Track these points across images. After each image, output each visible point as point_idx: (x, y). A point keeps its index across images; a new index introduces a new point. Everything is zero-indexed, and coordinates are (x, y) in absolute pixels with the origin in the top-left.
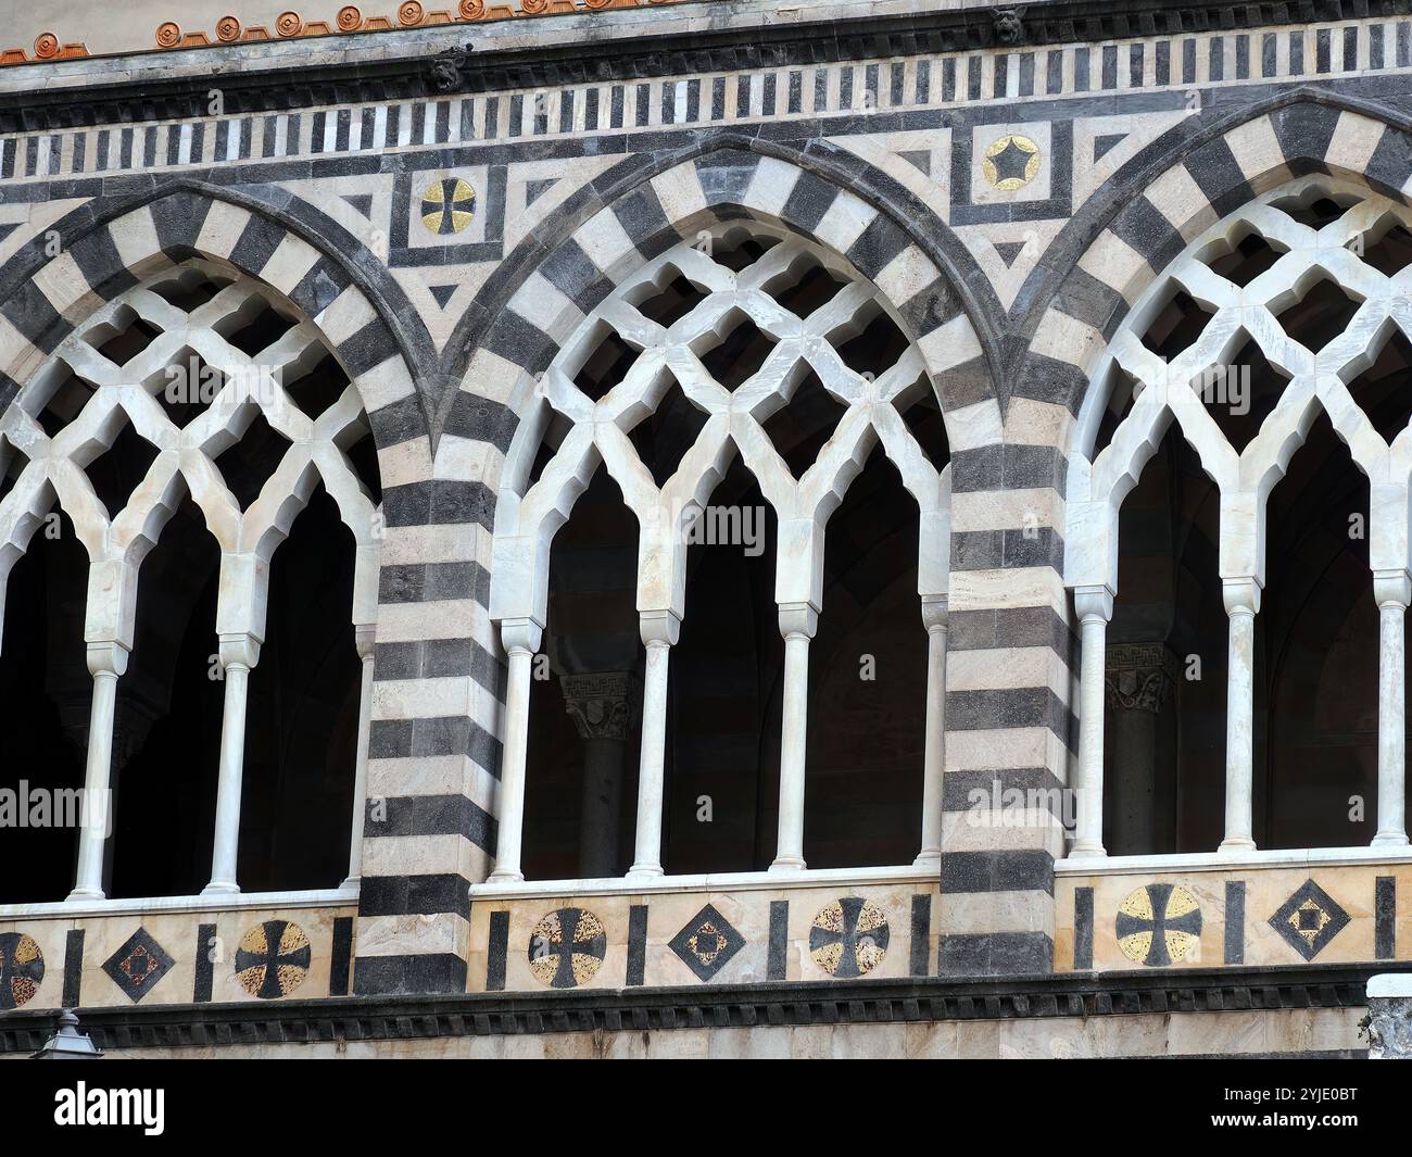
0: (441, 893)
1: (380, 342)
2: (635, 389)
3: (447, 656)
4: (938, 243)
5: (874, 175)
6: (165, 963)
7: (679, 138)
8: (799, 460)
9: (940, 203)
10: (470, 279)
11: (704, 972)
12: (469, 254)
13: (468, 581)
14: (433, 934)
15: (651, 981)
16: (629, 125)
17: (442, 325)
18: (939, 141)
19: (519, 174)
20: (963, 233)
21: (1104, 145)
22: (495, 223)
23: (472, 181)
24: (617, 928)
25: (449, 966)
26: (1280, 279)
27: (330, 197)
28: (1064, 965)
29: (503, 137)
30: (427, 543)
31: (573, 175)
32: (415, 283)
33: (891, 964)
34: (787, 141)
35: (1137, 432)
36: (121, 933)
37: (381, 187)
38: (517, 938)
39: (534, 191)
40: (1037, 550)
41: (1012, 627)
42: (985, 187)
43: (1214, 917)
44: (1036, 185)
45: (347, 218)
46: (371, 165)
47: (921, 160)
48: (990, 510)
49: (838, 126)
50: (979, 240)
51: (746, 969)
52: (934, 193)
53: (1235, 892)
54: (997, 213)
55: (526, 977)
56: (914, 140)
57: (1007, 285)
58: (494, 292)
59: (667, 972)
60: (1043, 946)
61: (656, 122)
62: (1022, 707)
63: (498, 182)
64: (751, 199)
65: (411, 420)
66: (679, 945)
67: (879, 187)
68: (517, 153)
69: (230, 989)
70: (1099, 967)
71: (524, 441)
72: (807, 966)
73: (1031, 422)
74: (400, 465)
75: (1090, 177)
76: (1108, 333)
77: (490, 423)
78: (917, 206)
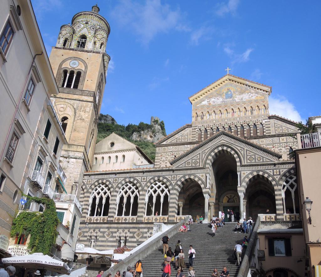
0: (113, 217)
1: (112, 187)
2: (125, 190)
3: (114, 204)
4: (140, 183)
5: (137, 179)
6: (98, 220)
7: (128, 177)
8: (133, 194)
9: (140, 181)
10: (117, 184)
11: (125, 221)
12: (117, 183)
13: (115, 200)
14: (111, 219)
15: (123, 222)
16: (125, 176)
17: (115, 186)
18: (140, 178)
19: (119, 179)
20: (141, 183)
21: (149, 178)
22: (118, 181)
23: (117, 179)
24: (121, 219)
25: (112, 221)
26: (157, 185)
27: (110, 180)
28: (143, 222)
29: (119, 177)
30: (113, 198)
31: (122, 179)
32: (114, 184)
33: (135, 221)
34: (133, 177)
35: (150, 193)
36: (96, 218)
37: (112, 179)
38: (116, 219)
39: (120, 179)
40: (144, 199)
41: (142, 203)
42: (142, 180)
43: (151, 219)
44: (145, 180)
45: (111, 181)
46: (112, 178)
47: (139, 179)
48: (141, 197)
49: (135, 177)
50: (142, 183)
51: (127, 221)
52: (140, 180)
53: (152, 218)
54: (143, 182)
55: (116, 221)
56: (139, 178)
57: (143, 185)
58: (118, 185)
59: (123, 221)
60: (142, 221)
61: (126, 176)
62: (142, 208)
63: (118, 179)
64: (131, 180)
65: (113, 191)
66: (124, 220)
67: (137, 180)
68: (119, 178)
69: (101, 221)
70: (145, 222)
71: (119, 192)
72: (130, 221)
73: (144, 193)
74: (112, 194)
75: (148, 180)
76: (148, 188)
77: (117, 192)
78: (139, 181)
